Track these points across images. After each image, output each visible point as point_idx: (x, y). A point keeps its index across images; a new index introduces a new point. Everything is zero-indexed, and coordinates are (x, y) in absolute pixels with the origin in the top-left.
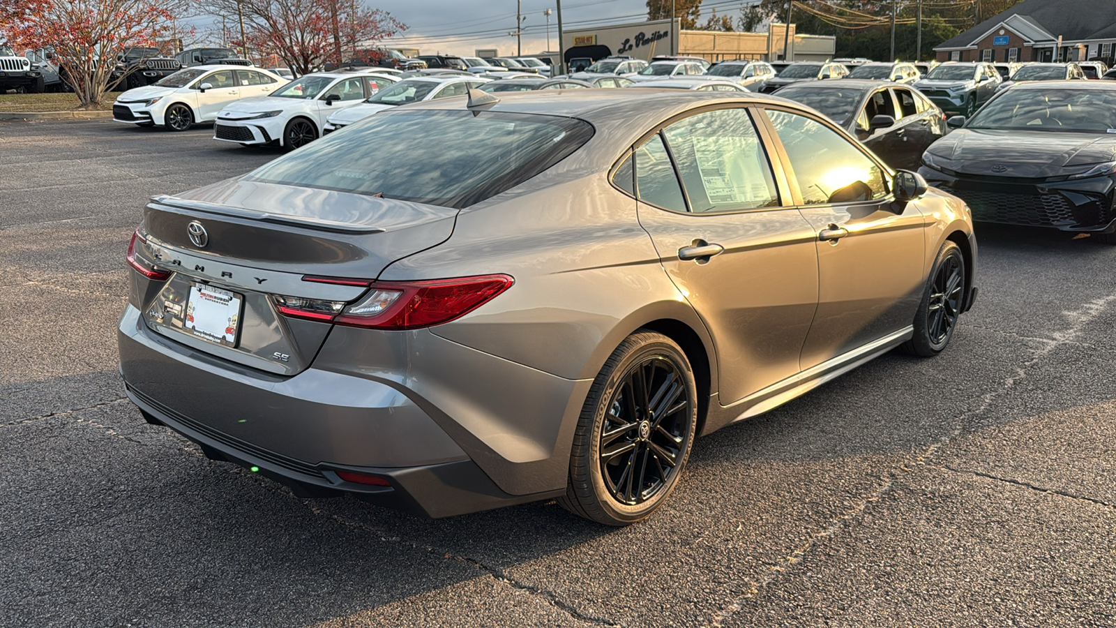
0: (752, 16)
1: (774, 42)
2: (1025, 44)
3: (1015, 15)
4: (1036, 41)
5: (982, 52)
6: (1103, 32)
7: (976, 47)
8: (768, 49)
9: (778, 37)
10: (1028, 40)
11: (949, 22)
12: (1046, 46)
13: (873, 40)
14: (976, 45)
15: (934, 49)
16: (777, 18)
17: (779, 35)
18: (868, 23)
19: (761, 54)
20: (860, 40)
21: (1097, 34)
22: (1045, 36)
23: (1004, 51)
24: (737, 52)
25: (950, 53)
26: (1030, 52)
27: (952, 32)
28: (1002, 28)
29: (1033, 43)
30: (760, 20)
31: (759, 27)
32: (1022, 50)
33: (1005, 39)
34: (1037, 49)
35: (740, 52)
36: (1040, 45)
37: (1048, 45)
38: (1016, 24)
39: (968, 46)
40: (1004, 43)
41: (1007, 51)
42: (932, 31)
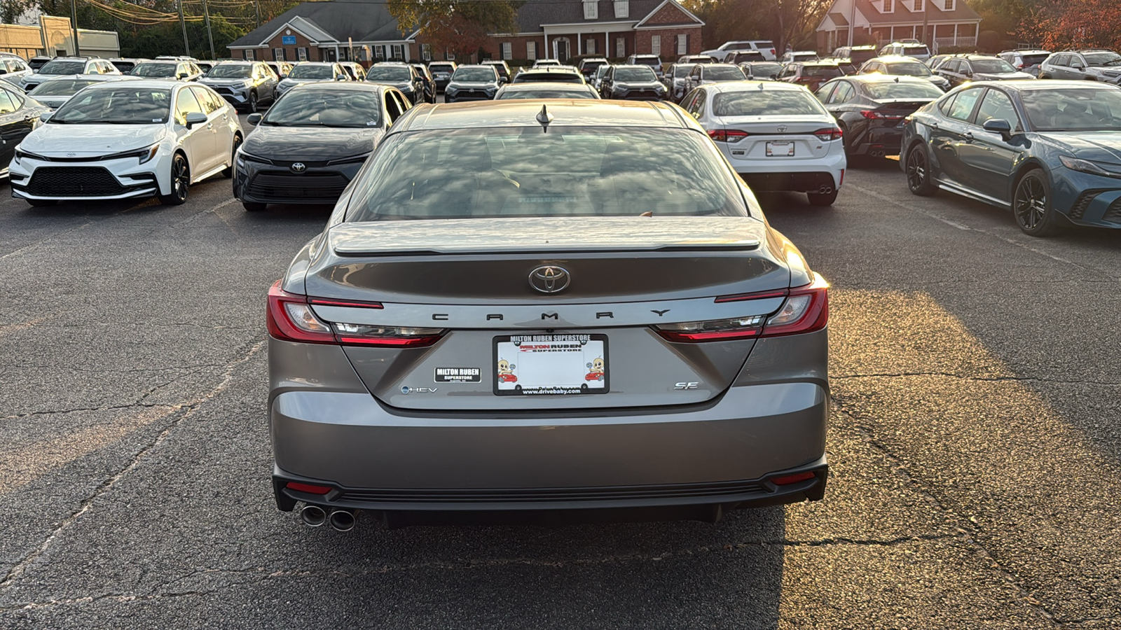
0: (10, 6)
1: (49, 37)
2: (311, 44)
3: (297, 16)
4: (320, 42)
5: (273, 50)
6: (373, 35)
7: (267, 46)
8: (43, 43)
9: (53, 31)
10: (313, 40)
11: (231, 21)
12: (330, 46)
13: (158, 36)
14: (268, 43)
15: (227, 47)
16: (41, 10)
17: (54, 29)
18: (158, 19)
19: (36, 49)
20: (144, 36)
21: (368, 37)
22: (327, 37)
23: (294, 50)
24: (7, 46)
25: (244, 51)
26: (317, 53)
27: (236, 31)
28: (288, 28)
29: (318, 43)
30: (21, 11)
31: (22, 18)
32: (310, 50)
33: (292, 39)
34: (322, 49)
35: (11, 46)
36: (323, 46)
37: (330, 45)
38: (298, 25)
39: (260, 45)
40: (292, 42)
41: (296, 50)
42: (217, 30)
